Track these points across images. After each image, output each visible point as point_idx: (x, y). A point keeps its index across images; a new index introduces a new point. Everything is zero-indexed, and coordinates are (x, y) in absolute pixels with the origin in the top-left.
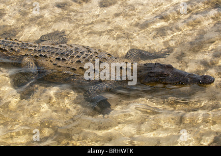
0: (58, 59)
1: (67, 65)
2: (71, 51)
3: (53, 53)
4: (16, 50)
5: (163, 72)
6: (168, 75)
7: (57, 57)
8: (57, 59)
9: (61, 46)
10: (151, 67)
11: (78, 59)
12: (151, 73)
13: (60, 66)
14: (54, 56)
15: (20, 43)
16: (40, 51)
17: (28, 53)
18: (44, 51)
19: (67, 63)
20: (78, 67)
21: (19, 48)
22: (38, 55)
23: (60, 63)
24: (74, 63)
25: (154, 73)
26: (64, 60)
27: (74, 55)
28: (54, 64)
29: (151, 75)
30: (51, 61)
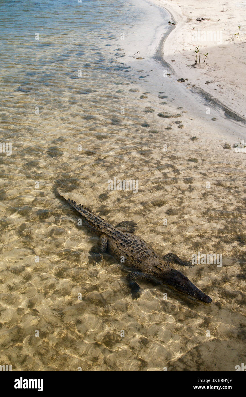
0: (121, 244)
1: (125, 251)
2: (131, 242)
3: (120, 238)
4: (100, 227)
5: (180, 282)
6: (183, 285)
7: (121, 242)
8: (120, 243)
9: (127, 235)
10: (174, 274)
11: (132, 249)
12: (172, 278)
13: (120, 250)
14: (120, 241)
15: (105, 223)
16: (113, 233)
17: (106, 232)
18: (116, 235)
19: (125, 249)
20: (130, 255)
21: (102, 227)
22: (111, 236)
23: (121, 248)
24: (129, 251)
25: (174, 279)
27: (132, 245)
28: (117, 247)
29: (172, 280)
30: (116, 244)
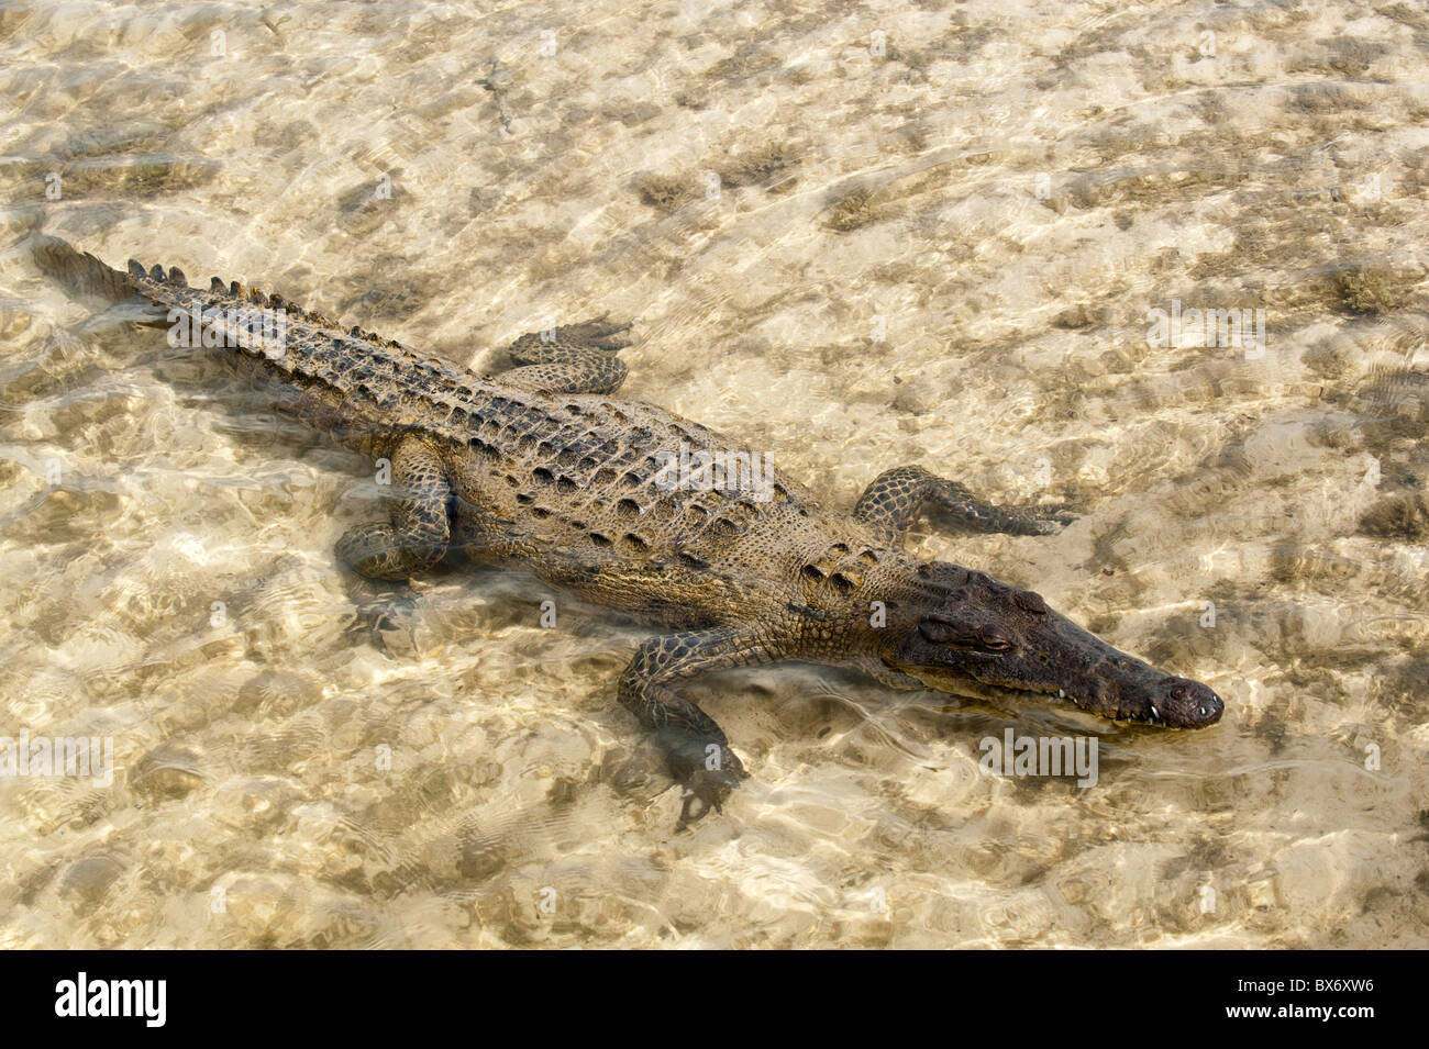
0: (544, 474)
1: (578, 514)
2: (611, 446)
3: (530, 438)
4: (381, 397)
5: (988, 631)
6: (1012, 648)
7: (544, 463)
8: (539, 471)
9: (575, 410)
10: (943, 592)
11: (628, 492)
12: (935, 621)
13: (542, 513)
14: (531, 457)
15: (406, 362)
16: (477, 418)
17: (425, 423)
18: (495, 425)
19: (576, 504)
20: (621, 533)
21: (395, 390)
22: (463, 438)
23: (546, 498)
24: (607, 508)
25: (949, 624)
26: (567, 482)
27: (618, 469)
28: (522, 498)
29: (934, 635)
30: (511, 479)
